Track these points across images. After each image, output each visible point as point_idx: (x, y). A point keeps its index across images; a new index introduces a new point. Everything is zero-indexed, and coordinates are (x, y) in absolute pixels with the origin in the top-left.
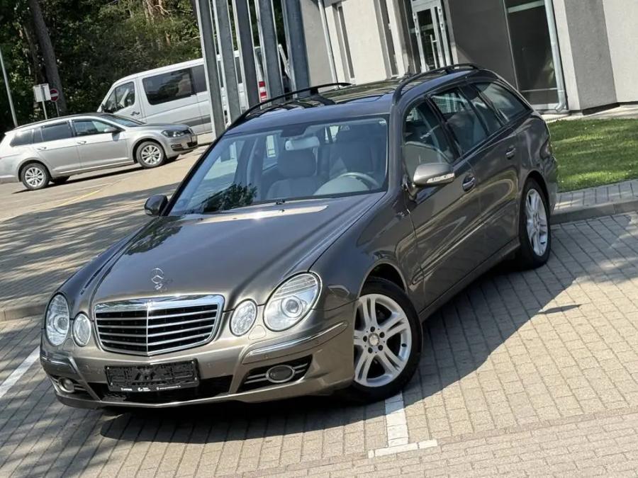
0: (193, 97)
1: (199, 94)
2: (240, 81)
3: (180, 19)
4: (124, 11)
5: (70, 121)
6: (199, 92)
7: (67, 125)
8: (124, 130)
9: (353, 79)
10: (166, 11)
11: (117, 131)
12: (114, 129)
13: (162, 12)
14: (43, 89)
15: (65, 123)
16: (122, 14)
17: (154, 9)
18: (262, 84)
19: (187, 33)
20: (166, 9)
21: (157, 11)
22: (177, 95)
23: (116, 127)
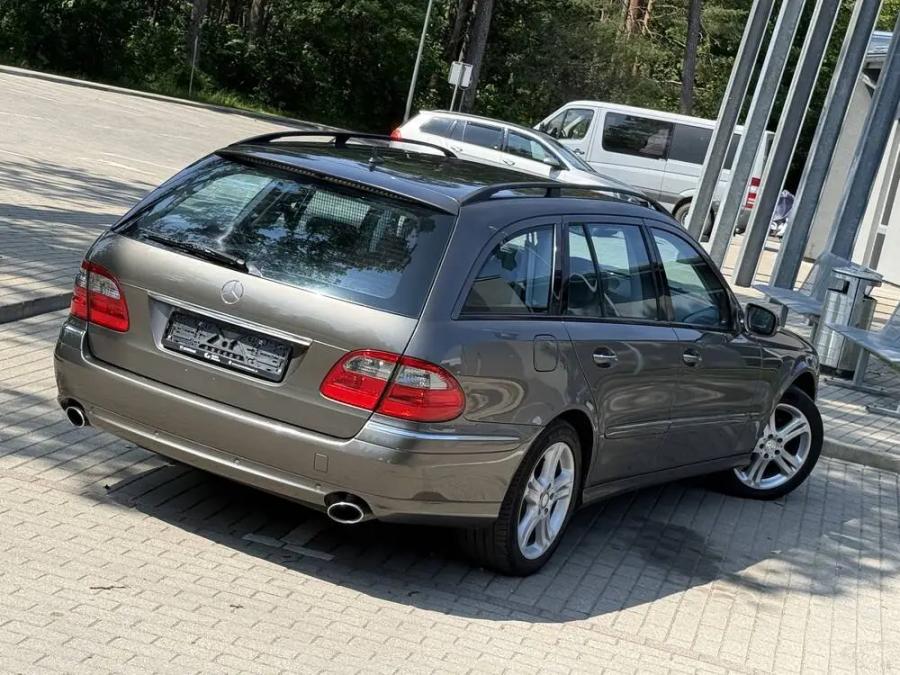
0: (661, 162)
1: (670, 161)
2: (728, 166)
3: (663, 48)
4: (596, 10)
5: (506, 130)
6: (671, 158)
7: (501, 133)
8: (568, 170)
9: (885, 227)
10: (649, 32)
11: (558, 167)
12: (556, 162)
13: (643, 31)
14: (464, 69)
15: (499, 129)
16: (592, 12)
17: (636, 23)
18: (756, 182)
19: (662, 71)
20: (651, 29)
21: (636, 28)
22: (643, 150)
23: (560, 161)
